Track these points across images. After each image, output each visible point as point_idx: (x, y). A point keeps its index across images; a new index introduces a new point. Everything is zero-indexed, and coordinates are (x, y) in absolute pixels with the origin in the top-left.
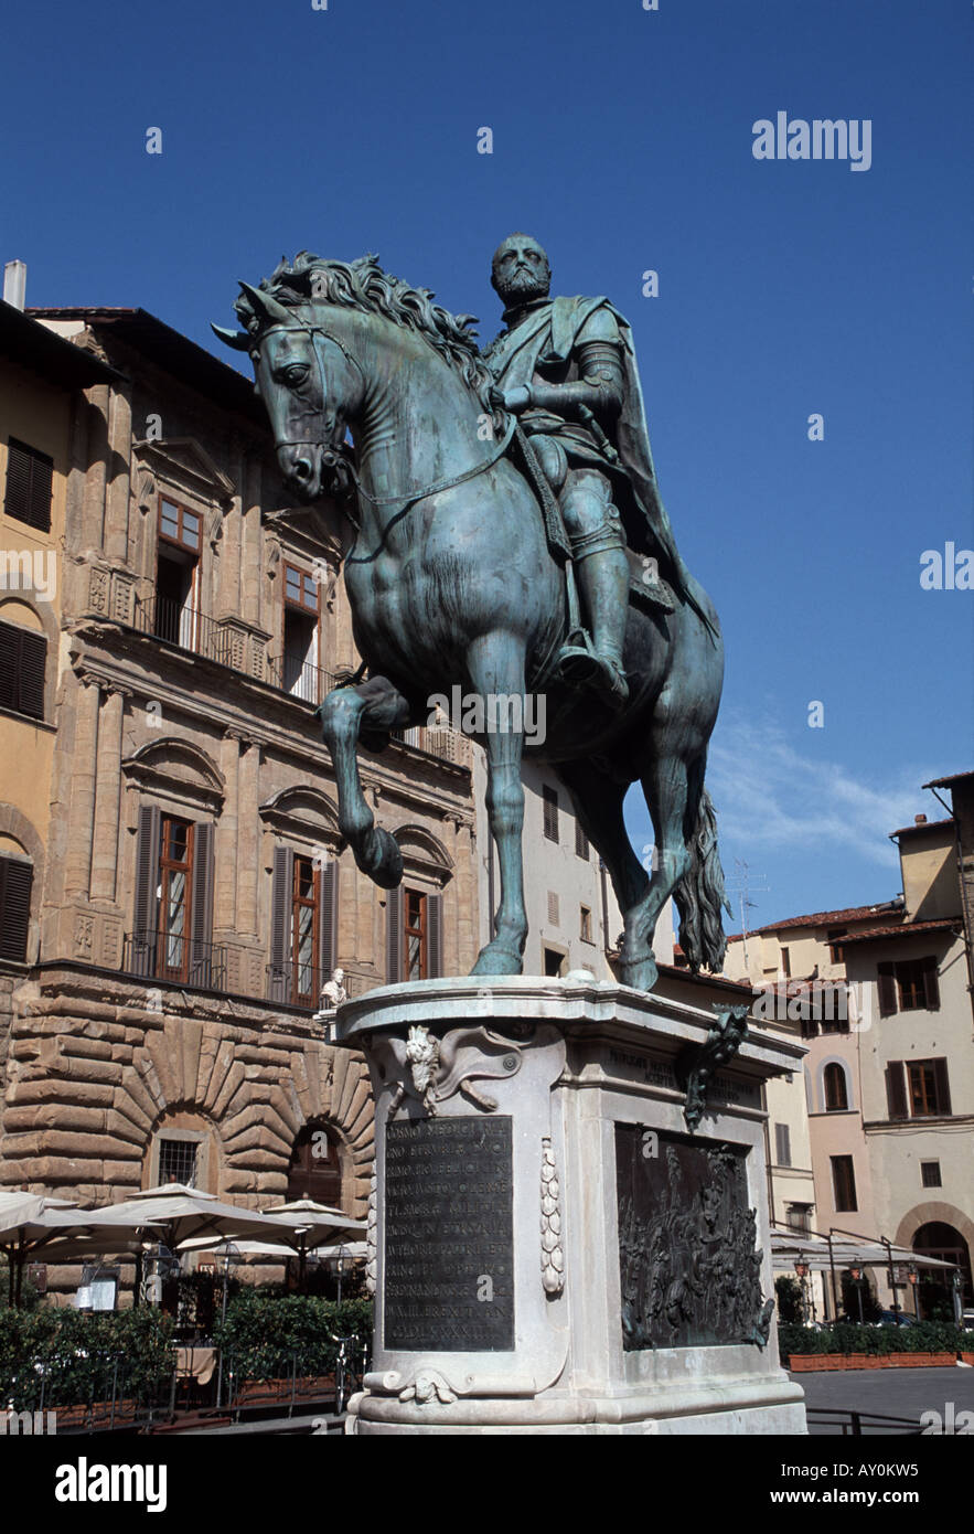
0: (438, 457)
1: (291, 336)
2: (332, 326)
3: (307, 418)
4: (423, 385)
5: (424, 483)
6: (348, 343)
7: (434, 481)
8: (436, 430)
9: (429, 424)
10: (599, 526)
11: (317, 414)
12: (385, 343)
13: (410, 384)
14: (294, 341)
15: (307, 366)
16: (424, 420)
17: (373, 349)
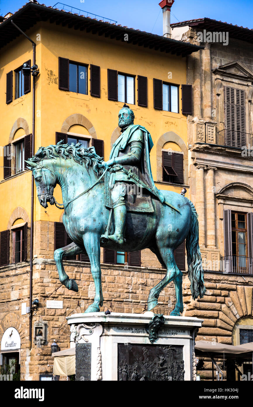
0: (74, 191)
1: (37, 170)
2: (47, 165)
3: (43, 188)
4: (71, 173)
5: (71, 198)
6: (51, 168)
7: (73, 197)
8: (74, 184)
9: (72, 184)
10: (117, 200)
11: (45, 187)
12: (61, 166)
13: (67, 174)
14: (37, 171)
15: (41, 177)
16: (70, 183)
17: (58, 168)
